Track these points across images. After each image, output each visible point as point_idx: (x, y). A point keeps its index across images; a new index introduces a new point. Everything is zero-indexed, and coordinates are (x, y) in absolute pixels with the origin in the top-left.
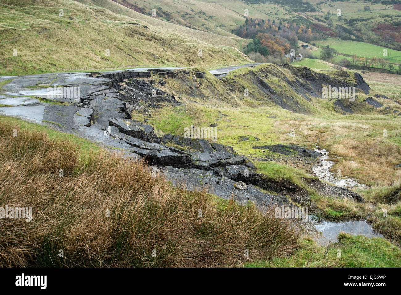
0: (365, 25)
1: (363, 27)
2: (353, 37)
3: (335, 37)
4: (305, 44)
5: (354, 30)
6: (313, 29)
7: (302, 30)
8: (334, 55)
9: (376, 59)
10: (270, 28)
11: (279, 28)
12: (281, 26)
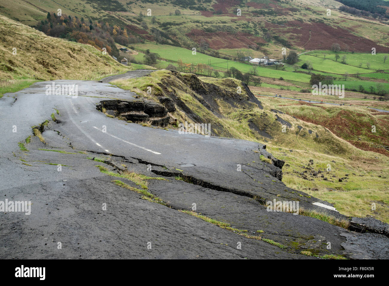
0: (179, 29)
1: (178, 32)
2: (170, 41)
3: (153, 41)
4: (123, 47)
5: (170, 34)
6: (128, 31)
7: (117, 31)
8: (157, 60)
9: (201, 66)
10: (80, 26)
11: (91, 28)
12: (93, 25)
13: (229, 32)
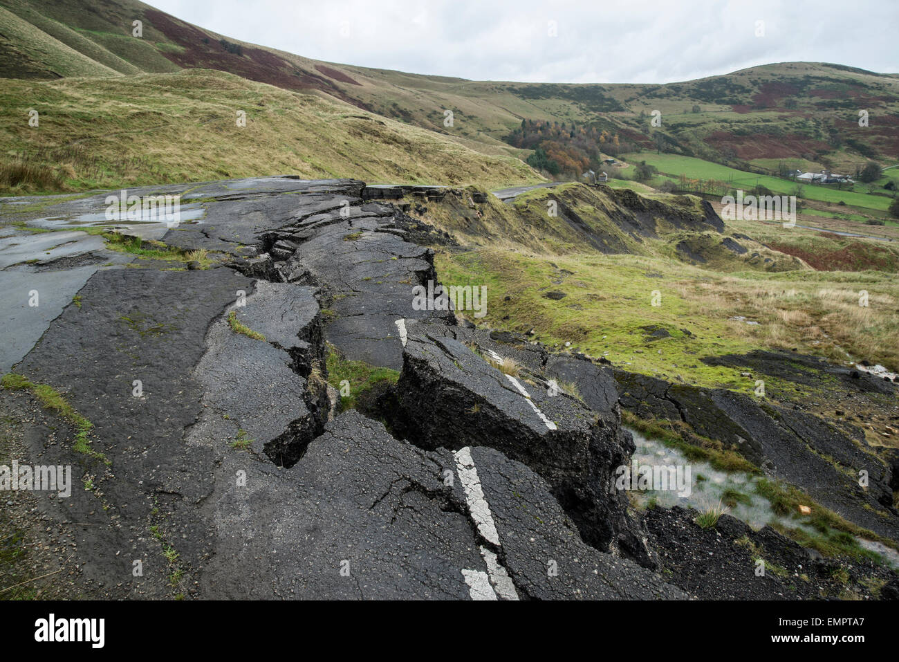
0: (694, 132)
1: (692, 136)
2: (678, 149)
3: (653, 149)
4: (610, 159)
5: (680, 140)
6: (620, 137)
7: (606, 138)
8: (653, 175)
9: (713, 182)
10: (559, 134)
11: (572, 135)
12: (574, 132)
13: (773, 134)
